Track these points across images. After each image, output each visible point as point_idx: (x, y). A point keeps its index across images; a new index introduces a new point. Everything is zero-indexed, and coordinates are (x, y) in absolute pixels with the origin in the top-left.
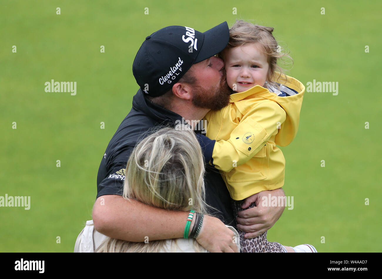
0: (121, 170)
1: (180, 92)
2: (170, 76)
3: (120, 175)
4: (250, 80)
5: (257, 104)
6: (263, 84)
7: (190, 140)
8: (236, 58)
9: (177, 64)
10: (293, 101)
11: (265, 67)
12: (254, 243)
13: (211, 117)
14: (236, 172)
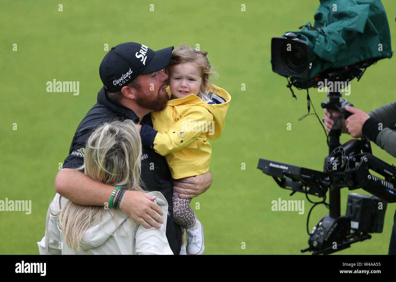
0: (81, 149)
1: (127, 92)
2: (121, 80)
3: (80, 153)
4: (187, 90)
5: (192, 109)
6: (197, 93)
7: (133, 132)
8: (178, 73)
9: (128, 73)
10: (220, 108)
11: (199, 80)
12: (182, 202)
13: (157, 116)
14: (174, 158)
